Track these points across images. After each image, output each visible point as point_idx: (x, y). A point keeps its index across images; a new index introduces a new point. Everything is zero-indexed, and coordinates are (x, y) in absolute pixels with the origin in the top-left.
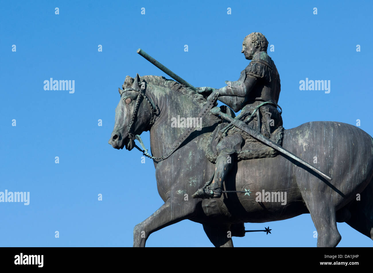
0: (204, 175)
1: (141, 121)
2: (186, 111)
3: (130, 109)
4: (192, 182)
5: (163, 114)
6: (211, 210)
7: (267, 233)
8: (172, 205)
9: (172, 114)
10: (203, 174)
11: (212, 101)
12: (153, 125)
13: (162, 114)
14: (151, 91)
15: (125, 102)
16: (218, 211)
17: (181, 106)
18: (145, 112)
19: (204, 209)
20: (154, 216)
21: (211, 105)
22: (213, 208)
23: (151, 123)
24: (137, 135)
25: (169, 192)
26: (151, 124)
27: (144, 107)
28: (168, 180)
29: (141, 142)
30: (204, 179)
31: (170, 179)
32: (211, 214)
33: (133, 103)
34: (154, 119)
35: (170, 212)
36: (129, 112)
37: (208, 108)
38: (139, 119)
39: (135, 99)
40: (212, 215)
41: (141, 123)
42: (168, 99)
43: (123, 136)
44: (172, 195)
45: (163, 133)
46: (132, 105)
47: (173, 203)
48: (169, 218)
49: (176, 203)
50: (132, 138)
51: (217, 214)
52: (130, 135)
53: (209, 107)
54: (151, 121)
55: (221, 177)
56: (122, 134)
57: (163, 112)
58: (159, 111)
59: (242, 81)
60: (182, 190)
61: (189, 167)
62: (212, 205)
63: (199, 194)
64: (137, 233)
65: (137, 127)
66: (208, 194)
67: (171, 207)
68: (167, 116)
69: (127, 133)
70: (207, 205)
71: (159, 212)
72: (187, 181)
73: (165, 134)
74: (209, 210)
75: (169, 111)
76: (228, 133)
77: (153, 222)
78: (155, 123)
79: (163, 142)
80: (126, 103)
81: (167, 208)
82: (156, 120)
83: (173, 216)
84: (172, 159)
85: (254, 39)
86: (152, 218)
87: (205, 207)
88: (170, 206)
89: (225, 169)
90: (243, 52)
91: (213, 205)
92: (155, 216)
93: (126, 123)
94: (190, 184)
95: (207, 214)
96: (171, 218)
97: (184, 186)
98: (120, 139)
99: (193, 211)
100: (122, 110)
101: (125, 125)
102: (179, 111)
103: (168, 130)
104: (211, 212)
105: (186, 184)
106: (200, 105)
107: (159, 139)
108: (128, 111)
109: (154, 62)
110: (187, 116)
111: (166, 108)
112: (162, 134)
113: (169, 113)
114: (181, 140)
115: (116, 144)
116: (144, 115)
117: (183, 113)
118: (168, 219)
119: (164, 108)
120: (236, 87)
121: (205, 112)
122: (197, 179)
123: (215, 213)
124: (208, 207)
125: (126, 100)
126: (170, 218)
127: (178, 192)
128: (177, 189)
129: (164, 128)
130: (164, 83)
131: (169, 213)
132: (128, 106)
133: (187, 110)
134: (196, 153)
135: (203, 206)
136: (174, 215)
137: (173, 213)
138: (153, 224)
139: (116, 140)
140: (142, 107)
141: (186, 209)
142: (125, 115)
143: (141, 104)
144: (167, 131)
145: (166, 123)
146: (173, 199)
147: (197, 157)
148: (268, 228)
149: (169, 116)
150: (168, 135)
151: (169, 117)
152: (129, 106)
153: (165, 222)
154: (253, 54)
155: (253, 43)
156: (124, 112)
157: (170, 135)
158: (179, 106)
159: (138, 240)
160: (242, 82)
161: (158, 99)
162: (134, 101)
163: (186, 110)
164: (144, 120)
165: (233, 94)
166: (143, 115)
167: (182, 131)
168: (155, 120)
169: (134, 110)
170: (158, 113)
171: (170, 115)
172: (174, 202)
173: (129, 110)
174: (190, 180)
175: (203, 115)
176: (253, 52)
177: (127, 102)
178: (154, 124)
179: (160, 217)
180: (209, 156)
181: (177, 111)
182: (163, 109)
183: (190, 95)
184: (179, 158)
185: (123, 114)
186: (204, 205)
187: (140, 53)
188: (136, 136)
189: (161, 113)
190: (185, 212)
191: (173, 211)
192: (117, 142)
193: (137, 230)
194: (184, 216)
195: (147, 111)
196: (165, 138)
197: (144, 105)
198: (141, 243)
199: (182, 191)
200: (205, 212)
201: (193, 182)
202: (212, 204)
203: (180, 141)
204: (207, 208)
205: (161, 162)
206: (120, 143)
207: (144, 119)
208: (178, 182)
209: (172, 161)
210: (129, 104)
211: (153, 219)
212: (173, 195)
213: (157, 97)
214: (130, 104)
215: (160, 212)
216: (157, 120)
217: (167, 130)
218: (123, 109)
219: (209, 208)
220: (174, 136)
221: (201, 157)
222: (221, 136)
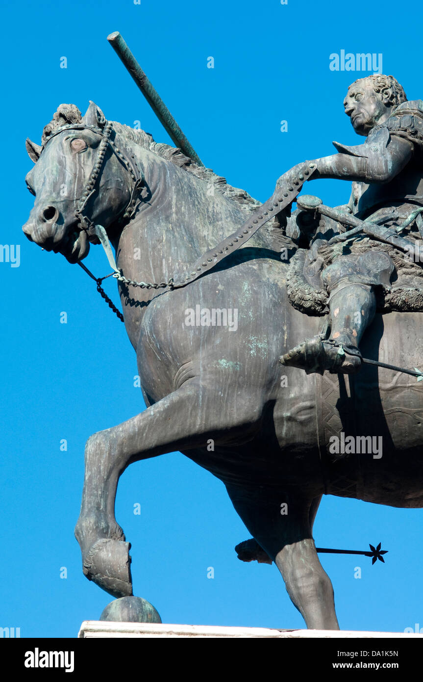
0: (286, 338)
1: (107, 200)
2: (213, 207)
3: (82, 165)
4: (257, 346)
5: (157, 199)
6: (296, 429)
7: (374, 561)
8: (204, 393)
9: (181, 204)
10: (284, 334)
11: (295, 181)
12: (132, 221)
13: (155, 199)
14: (126, 145)
15: (71, 145)
16: (313, 434)
17: (200, 194)
18: (118, 183)
19: (276, 425)
20: (151, 415)
21: (292, 190)
22: (302, 423)
23: (126, 214)
24: (100, 227)
25: (189, 365)
26: (127, 217)
27: (114, 171)
28: (192, 335)
29: (106, 246)
30: (285, 346)
31: (197, 333)
32: (291, 442)
33: (89, 153)
34: (136, 206)
35: (195, 408)
36: (80, 171)
37: (284, 198)
38: (103, 194)
39: (95, 145)
40: (294, 446)
41: (105, 204)
42: (169, 170)
43: (66, 217)
44: (202, 369)
45: (165, 238)
46: (88, 157)
47: (204, 388)
48: (190, 426)
49: (213, 388)
50: (88, 229)
51: (307, 444)
52: (83, 221)
53: (286, 196)
54: (129, 209)
55: (355, 327)
56: (63, 214)
57: (158, 197)
58: (148, 190)
59: (380, 144)
60: (231, 360)
61: (247, 312)
62: (301, 415)
63: (307, 351)
64: (98, 452)
65: (98, 211)
66: (330, 354)
67: (201, 396)
68: (170, 206)
69: (76, 213)
70: (289, 414)
71: (166, 406)
72: (242, 343)
73: (168, 241)
74: (289, 429)
75: (175, 197)
76: (351, 248)
77: (144, 429)
78: (137, 217)
79: (163, 257)
80: (72, 148)
81: (189, 397)
82: (140, 208)
83: (202, 420)
84: (201, 290)
85: (381, 84)
86: (143, 420)
87: (282, 419)
88: (198, 397)
89: (363, 314)
90: (349, 113)
91: (304, 415)
92: (152, 413)
93: (71, 192)
94: (251, 350)
95: (282, 439)
96: (197, 427)
97: (236, 353)
98: (60, 221)
99: (256, 418)
100: (60, 165)
101: (68, 197)
102: (199, 203)
103: (176, 234)
104: (294, 436)
105: (238, 349)
106: (242, 208)
107: (150, 249)
108: (78, 167)
109: (139, 80)
110: (219, 217)
111: (165, 190)
112: (160, 241)
113: (174, 201)
114: (217, 254)
115: (49, 231)
116: (115, 188)
117: (207, 209)
118: (187, 427)
119: (161, 186)
120: (364, 155)
121: (277, 205)
122: (268, 342)
123: (302, 441)
124: (290, 419)
125: (73, 142)
126: (195, 426)
127: (218, 364)
128: (215, 356)
129: (166, 228)
130: (149, 144)
131: (191, 411)
132: (77, 157)
133: (217, 205)
134: (260, 287)
135: (276, 414)
136: (207, 419)
137: (202, 412)
138: (144, 435)
139: (51, 222)
140: (111, 169)
141: (237, 409)
142: (69, 176)
143: (107, 162)
144: (174, 236)
145: (167, 218)
146: (204, 380)
147: (264, 294)
148: (379, 547)
149: (174, 206)
150: (177, 242)
151: (174, 210)
152: (79, 157)
153: (178, 434)
154: (378, 117)
155: (378, 91)
156: (65, 169)
157: (183, 244)
158: (196, 192)
159: (102, 468)
160: (382, 145)
161: (145, 165)
162: (90, 149)
163: (213, 204)
164: (115, 200)
165: (356, 170)
166: (112, 186)
167: (211, 244)
168: (137, 210)
169: (94, 168)
170: (146, 196)
171: (176, 205)
172: (209, 387)
173: (80, 165)
174: (249, 341)
175: (272, 210)
176: (379, 113)
177: (74, 146)
178: (133, 217)
179: (165, 419)
180: (303, 292)
181: (194, 202)
182: (158, 189)
183: (215, 183)
184: (219, 290)
185: (62, 172)
186: (279, 414)
187: (115, 44)
188: (96, 227)
189: (153, 196)
190: (235, 416)
191: (205, 409)
192: (53, 226)
193: (100, 444)
194: (230, 426)
195: (122, 181)
196: (170, 248)
197: (115, 168)
198: (108, 477)
199: (231, 363)
200: (277, 432)
201: (259, 346)
202: (302, 412)
203: (216, 256)
204: (285, 423)
205: (167, 295)
206: (59, 231)
207: (114, 197)
208: (218, 342)
209: (199, 293)
210: (79, 153)
211: (145, 422)
212: (205, 370)
213: (141, 160)
214: (82, 154)
215: (168, 406)
216: (143, 210)
217: (174, 232)
218: (61, 163)
219: (290, 423)
220: (192, 247)
221: (274, 296)
222: (327, 258)
